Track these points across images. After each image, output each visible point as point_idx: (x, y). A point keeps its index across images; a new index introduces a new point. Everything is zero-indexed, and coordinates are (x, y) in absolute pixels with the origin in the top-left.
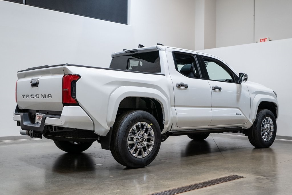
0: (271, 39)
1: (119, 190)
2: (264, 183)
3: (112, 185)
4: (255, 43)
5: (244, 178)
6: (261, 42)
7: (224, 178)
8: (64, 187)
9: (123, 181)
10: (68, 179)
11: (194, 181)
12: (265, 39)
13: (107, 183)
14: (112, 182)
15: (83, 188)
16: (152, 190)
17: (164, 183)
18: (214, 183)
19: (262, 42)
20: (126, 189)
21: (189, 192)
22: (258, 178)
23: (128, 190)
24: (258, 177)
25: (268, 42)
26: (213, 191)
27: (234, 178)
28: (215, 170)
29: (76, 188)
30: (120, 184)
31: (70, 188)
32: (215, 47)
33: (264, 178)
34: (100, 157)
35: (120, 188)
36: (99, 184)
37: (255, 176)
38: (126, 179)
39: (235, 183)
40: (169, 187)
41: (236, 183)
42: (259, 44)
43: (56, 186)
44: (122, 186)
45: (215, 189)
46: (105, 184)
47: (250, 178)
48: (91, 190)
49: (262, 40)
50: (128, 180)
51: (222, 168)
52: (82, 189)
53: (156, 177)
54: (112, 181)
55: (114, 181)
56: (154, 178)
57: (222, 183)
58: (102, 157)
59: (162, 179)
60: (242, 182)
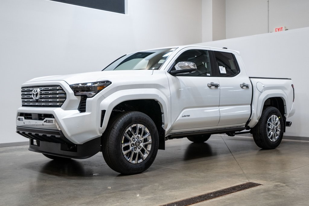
0: (287, 29)
1: (119, 204)
2: (283, 191)
3: (110, 197)
4: (270, 33)
5: (261, 186)
6: (276, 31)
7: (238, 186)
8: (54, 202)
9: (124, 192)
10: (59, 193)
11: (204, 190)
12: (281, 29)
13: (104, 195)
14: (110, 195)
15: (77, 202)
16: (157, 203)
17: (171, 193)
18: (227, 192)
19: (278, 32)
20: (127, 202)
21: (199, 203)
22: (277, 186)
23: (129, 202)
24: (277, 184)
25: (284, 31)
26: (227, 201)
27: (250, 186)
28: (228, 177)
29: (69, 203)
30: (119, 196)
31: (62, 203)
32: (225, 38)
33: (284, 185)
34: (97, 165)
35: (120, 201)
36: (95, 197)
37: (273, 183)
38: (126, 190)
39: (251, 191)
40: (176, 199)
41: (253, 192)
42: (274, 33)
43: (45, 201)
44: (122, 198)
45: (229, 199)
46: (102, 196)
47: (268, 186)
48: (86, 204)
49: (277, 30)
50: (129, 192)
51: (236, 175)
52: (75, 203)
53: (160, 187)
54: (111, 193)
55: (113, 192)
56: (159, 188)
57: (237, 192)
58: (99, 165)
59: (168, 189)
60: (259, 190)
